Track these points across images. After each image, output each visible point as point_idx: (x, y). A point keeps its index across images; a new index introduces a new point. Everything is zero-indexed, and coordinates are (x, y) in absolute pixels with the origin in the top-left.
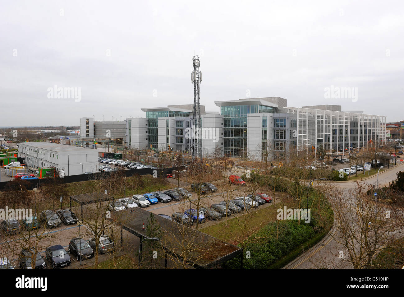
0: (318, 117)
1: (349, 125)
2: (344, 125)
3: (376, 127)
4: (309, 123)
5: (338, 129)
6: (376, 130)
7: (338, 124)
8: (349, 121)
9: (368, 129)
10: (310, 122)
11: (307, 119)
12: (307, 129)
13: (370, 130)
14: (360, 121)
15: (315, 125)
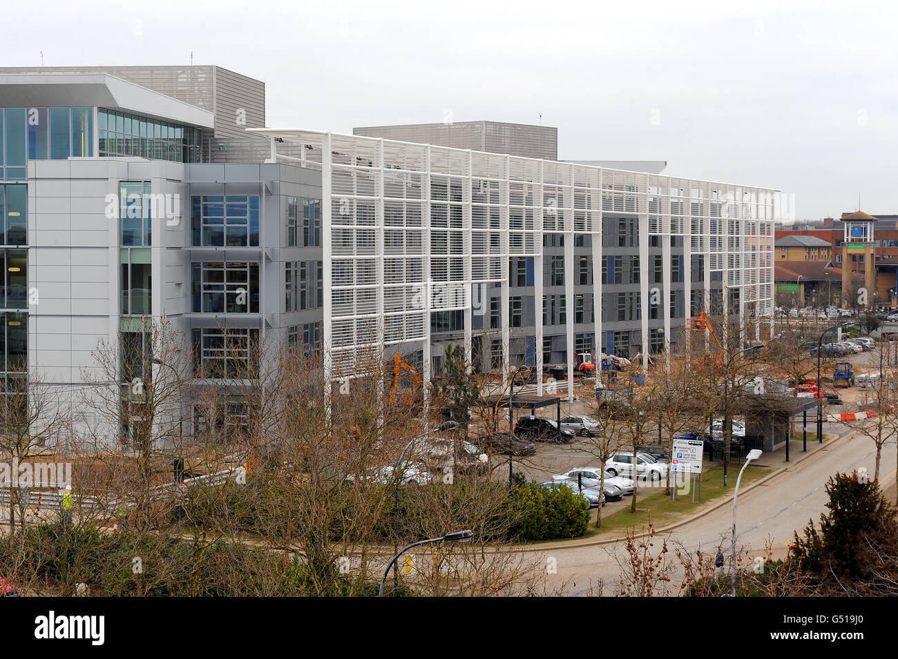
0: (438, 189)
1: (597, 231)
2: (570, 232)
3: (725, 243)
4: (387, 222)
5: (538, 253)
6: (726, 261)
7: (539, 231)
8: (597, 212)
9: (688, 253)
10: (393, 216)
11: (380, 199)
12: (380, 255)
13: (698, 262)
14: (650, 211)
15: (419, 233)
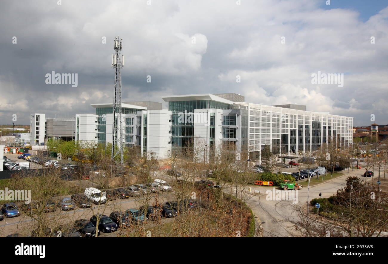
0: (274, 116)
1: (311, 125)
2: (304, 124)
3: (341, 128)
4: (262, 121)
5: (297, 128)
6: (341, 132)
7: (297, 124)
8: (311, 121)
9: (332, 130)
10: (263, 120)
11: (261, 116)
12: (261, 128)
13: (334, 132)
14: (323, 121)
15: (270, 123)
